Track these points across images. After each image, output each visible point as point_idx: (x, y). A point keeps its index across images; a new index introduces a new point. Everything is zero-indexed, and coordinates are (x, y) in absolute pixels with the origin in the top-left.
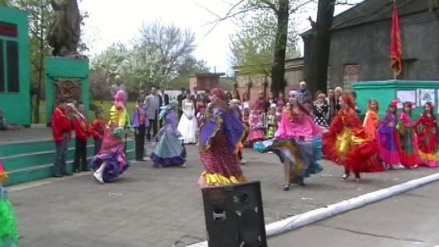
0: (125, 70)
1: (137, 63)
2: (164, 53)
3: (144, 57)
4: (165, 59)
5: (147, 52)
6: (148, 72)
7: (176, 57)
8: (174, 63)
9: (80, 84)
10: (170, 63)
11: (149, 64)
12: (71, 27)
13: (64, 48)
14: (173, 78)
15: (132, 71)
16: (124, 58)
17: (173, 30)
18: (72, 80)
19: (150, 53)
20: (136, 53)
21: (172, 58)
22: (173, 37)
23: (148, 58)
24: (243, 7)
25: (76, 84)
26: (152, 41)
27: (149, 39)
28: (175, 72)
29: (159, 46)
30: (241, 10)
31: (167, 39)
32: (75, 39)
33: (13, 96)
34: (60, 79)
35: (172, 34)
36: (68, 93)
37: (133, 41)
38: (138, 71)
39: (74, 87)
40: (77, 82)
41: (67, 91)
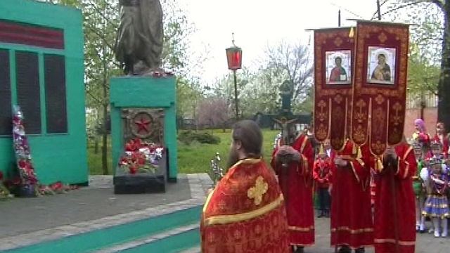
0: (249, 94)
1: (262, 86)
2: (292, 74)
3: (270, 80)
4: (293, 81)
5: (273, 74)
6: (274, 95)
7: (305, 78)
8: (303, 84)
9: (161, 117)
10: (298, 85)
11: (275, 87)
12: (149, 31)
13: (141, 62)
14: (301, 101)
15: (256, 95)
16: (247, 82)
17: (300, 49)
18: (149, 111)
19: (275, 75)
20: (260, 75)
21: (300, 79)
22: (300, 57)
23: (274, 80)
24: (393, 5)
25: (155, 117)
26: (278, 62)
27: (273, 59)
28: (305, 95)
29: (286, 67)
30: (390, 9)
31: (295, 59)
32: (156, 48)
33: (57, 138)
34: (130, 111)
35: (299, 53)
36: (143, 131)
37: (256, 62)
38: (264, 95)
39: (152, 122)
40: (156, 113)
41: (142, 128)
